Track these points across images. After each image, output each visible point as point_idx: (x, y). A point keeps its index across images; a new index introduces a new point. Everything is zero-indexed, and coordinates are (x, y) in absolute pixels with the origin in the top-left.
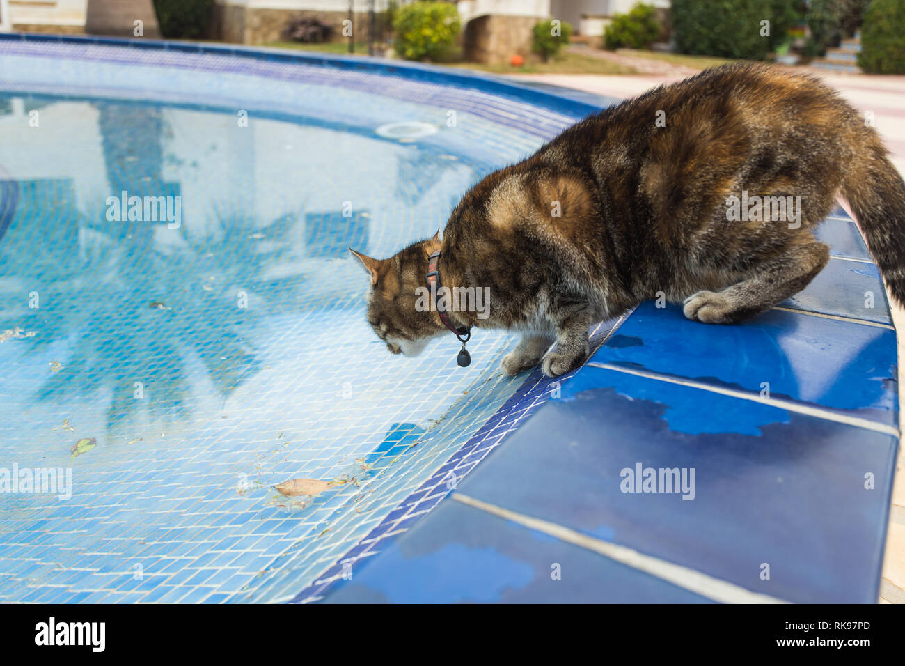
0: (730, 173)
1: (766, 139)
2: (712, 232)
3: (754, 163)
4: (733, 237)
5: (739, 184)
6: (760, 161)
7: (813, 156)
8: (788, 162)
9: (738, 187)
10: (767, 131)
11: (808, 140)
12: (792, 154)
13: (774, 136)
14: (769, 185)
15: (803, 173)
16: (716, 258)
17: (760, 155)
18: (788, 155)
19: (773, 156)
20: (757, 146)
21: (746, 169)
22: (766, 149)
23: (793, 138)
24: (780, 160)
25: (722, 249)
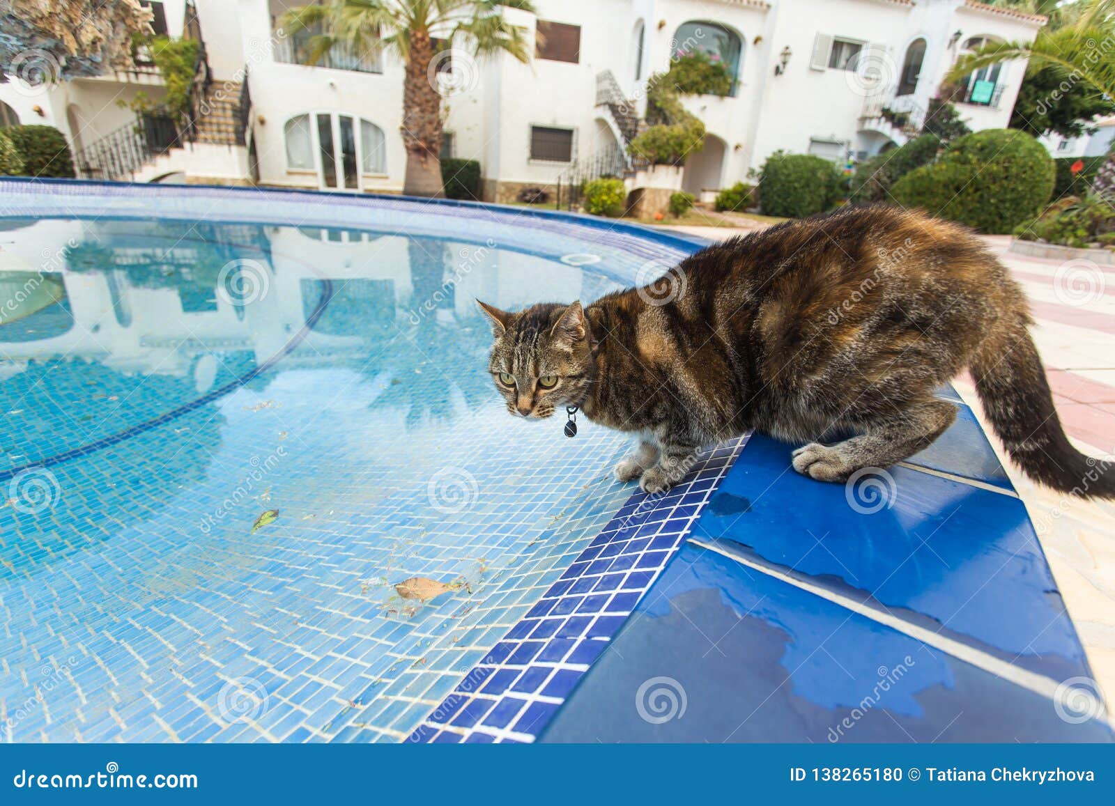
0: (855, 320)
1: (901, 289)
2: (826, 379)
3: (884, 315)
4: (848, 388)
5: (864, 334)
6: (891, 313)
7: (950, 314)
8: (921, 318)
9: (863, 336)
10: (903, 281)
11: (949, 297)
12: (928, 310)
13: (910, 287)
14: (898, 338)
15: (936, 330)
16: (825, 406)
17: (891, 306)
18: (923, 312)
19: (906, 310)
20: (889, 297)
21: (875, 320)
22: (899, 301)
23: (932, 292)
24: (912, 315)
25: (834, 399)
